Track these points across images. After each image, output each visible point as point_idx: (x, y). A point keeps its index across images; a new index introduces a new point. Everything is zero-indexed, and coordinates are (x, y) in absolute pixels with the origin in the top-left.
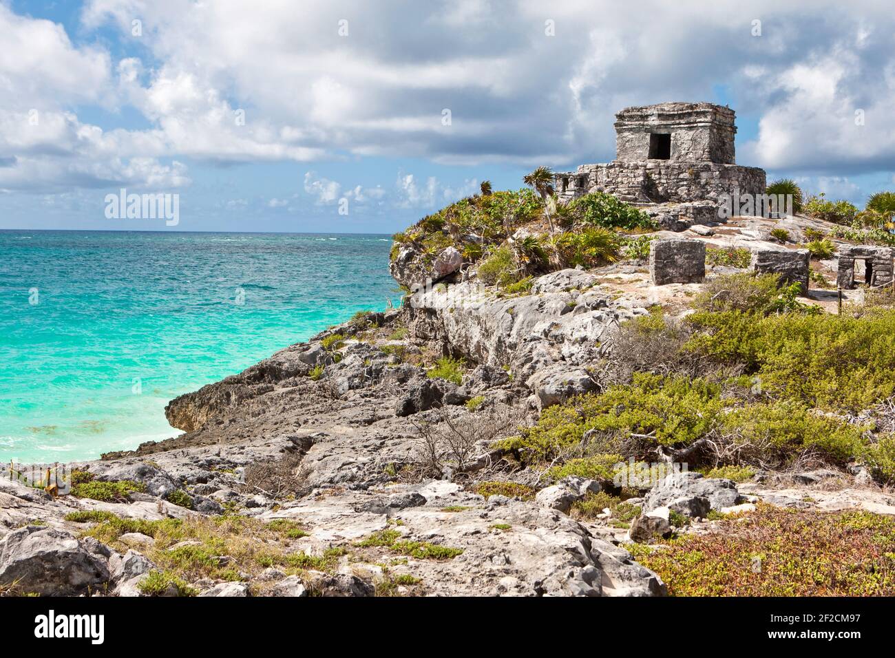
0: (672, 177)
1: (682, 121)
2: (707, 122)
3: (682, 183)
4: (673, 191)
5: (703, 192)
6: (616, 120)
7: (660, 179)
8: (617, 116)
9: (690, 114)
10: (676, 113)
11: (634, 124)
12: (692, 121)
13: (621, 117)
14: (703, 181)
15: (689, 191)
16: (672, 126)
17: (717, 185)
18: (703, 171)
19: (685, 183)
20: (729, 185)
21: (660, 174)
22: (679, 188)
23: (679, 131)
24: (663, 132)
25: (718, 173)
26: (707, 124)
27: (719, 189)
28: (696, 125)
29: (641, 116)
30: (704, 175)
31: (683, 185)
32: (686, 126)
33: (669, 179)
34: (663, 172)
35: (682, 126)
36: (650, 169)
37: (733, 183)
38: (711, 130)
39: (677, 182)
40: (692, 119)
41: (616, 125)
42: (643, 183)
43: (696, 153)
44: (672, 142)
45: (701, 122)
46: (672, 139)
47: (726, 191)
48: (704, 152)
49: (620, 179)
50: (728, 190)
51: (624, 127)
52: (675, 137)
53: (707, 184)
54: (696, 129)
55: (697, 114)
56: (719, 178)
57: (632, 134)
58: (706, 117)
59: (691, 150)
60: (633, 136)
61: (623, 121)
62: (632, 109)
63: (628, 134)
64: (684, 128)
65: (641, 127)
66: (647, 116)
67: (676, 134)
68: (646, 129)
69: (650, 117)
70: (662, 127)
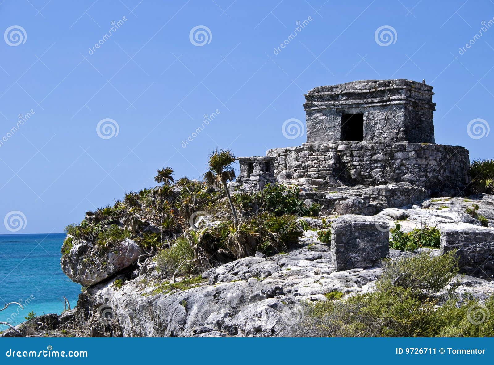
0: (365, 159)
1: (375, 100)
2: (401, 100)
3: (376, 165)
4: (366, 173)
5: (398, 174)
6: (305, 101)
7: (352, 161)
8: (307, 97)
9: (383, 92)
10: (368, 91)
11: (325, 104)
12: (385, 99)
13: (309, 98)
14: (397, 163)
16: (365, 106)
17: (413, 166)
18: (397, 151)
19: (379, 164)
20: (427, 165)
21: (352, 155)
22: (372, 170)
23: (371, 110)
24: (354, 111)
25: (413, 153)
26: (401, 102)
27: (416, 170)
29: (332, 96)
30: (399, 155)
31: (377, 167)
32: (379, 104)
33: (362, 161)
34: (355, 154)
35: (375, 105)
36: (341, 151)
37: (430, 163)
38: (405, 107)
39: (371, 164)
40: (385, 97)
41: (305, 106)
42: (334, 166)
43: (390, 132)
44: (364, 122)
45: (394, 100)
46: (364, 118)
47: (423, 172)
48: (399, 131)
49: (309, 163)
50: (426, 171)
51: (314, 108)
52: (368, 116)
53: (402, 164)
54: (390, 107)
55: (390, 91)
56: (416, 158)
57: (323, 115)
58: (399, 94)
59: (385, 129)
60: (324, 117)
61: (313, 101)
62: (323, 88)
63: (318, 115)
64: (377, 106)
65: (331, 107)
66: (337, 95)
67: (369, 113)
68: (337, 109)
69: (340, 97)
70: (354, 106)
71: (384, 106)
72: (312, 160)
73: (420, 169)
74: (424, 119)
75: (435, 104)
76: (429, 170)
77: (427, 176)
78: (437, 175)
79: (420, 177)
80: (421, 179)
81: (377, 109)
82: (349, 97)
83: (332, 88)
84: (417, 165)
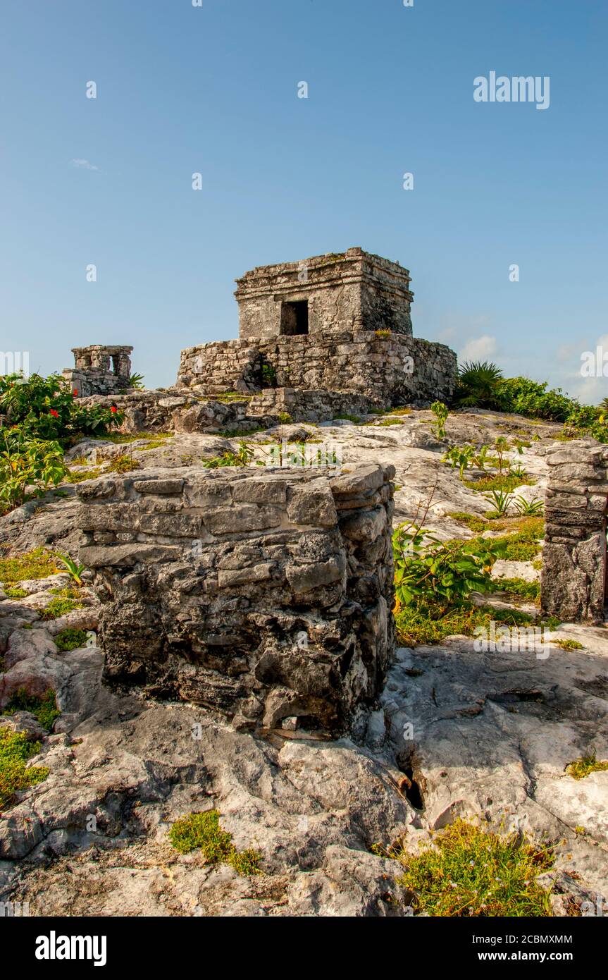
0: (296, 355)
1: (322, 279)
2: (355, 276)
3: (310, 364)
4: (297, 378)
5: (342, 376)
6: (236, 288)
7: (278, 359)
8: (238, 282)
9: (332, 266)
10: (313, 268)
11: (260, 289)
12: (334, 277)
13: (241, 282)
14: (341, 360)
15: (321, 376)
16: (309, 288)
17: (364, 364)
18: (341, 343)
19: (315, 363)
20: (385, 364)
21: (277, 351)
22: (305, 372)
23: (318, 293)
24: (297, 297)
25: (364, 345)
26: (356, 279)
27: (368, 371)
28: (340, 282)
29: (269, 278)
30: (342, 349)
31: (311, 368)
32: (327, 284)
33: (291, 360)
34: (282, 350)
35: (322, 285)
36: (264, 346)
37: (389, 360)
38: (362, 288)
39: (303, 363)
40: (335, 273)
41: (237, 294)
42: (249, 366)
43: (343, 324)
44: (309, 311)
45: (346, 277)
46: (309, 306)
48: (354, 320)
49: (217, 364)
50: (383, 372)
51: (247, 296)
52: (314, 302)
53: (348, 363)
54: (341, 288)
55: (342, 266)
56: (368, 353)
57: (258, 305)
58: (354, 269)
59: (335, 320)
60: (259, 308)
61: (246, 287)
62: (258, 269)
63: (252, 305)
64: (325, 288)
65: (268, 293)
66: (275, 277)
67: (315, 298)
68: (275, 295)
69: (279, 279)
70: (296, 290)
71: (334, 287)
72: (221, 361)
73: (375, 368)
74: (395, 310)
75: (413, 294)
76: (388, 371)
77: (385, 381)
78: (401, 378)
79: (374, 381)
80: (375, 384)
81: (325, 291)
82: (290, 278)
83: (269, 267)
84: (370, 364)
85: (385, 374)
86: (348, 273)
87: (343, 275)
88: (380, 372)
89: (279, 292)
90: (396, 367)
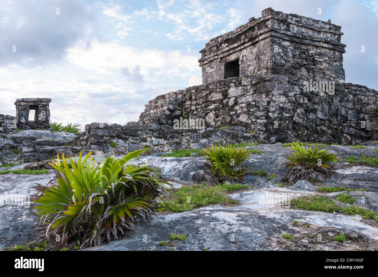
1: (247, 40)
3: (210, 107)
8: (200, 52)
11: (212, 55)
13: (203, 52)
16: (239, 49)
17: (249, 104)
20: (269, 103)
22: (207, 114)
23: (245, 52)
24: (233, 57)
26: (267, 35)
28: (257, 40)
29: (217, 46)
31: (210, 110)
32: (250, 43)
33: (199, 105)
34: (193, 97)
35: (246, 45)
37: (274, 99)
39: (206, 107)
40: (254, 33)
41: (200, 61)
44: (240, 67)
46: (240, 63)
47: (261, 111)
48: (267, 70)
51: (206, 62)
52: (242, 60)
53: (236, 103)
54: (259, 44)
55: (259, 27)
56: (253, 94)
57: (212, 68)
58: (266, 26)
59: (256, 72)
60: (212, 70)
61: (206, 55)
62: (211, 41)
63: (208, 68)
64: (249, 46)
65: (216, 57)
66: (221, 44)
67: (243, 56)
68: (221, 58)
69: (223, 45)
70: (231, 52)
71: (254, 44)
73: (258, 107)
74: (320, 60)
75: (345, 46)
79: (258, 118)
80: (258, 121)
81: (248, 49)
82: (228, 43)
83: (218, 38)
84: (254, 103)
85: (269, 112)
86: (262, 31)
87: (259, 33)
88: (264, 110)
89: (222, 56)
90: (281, 105)
